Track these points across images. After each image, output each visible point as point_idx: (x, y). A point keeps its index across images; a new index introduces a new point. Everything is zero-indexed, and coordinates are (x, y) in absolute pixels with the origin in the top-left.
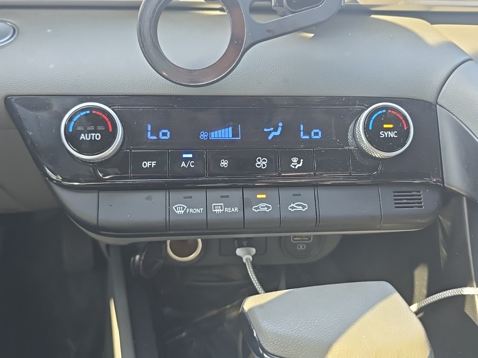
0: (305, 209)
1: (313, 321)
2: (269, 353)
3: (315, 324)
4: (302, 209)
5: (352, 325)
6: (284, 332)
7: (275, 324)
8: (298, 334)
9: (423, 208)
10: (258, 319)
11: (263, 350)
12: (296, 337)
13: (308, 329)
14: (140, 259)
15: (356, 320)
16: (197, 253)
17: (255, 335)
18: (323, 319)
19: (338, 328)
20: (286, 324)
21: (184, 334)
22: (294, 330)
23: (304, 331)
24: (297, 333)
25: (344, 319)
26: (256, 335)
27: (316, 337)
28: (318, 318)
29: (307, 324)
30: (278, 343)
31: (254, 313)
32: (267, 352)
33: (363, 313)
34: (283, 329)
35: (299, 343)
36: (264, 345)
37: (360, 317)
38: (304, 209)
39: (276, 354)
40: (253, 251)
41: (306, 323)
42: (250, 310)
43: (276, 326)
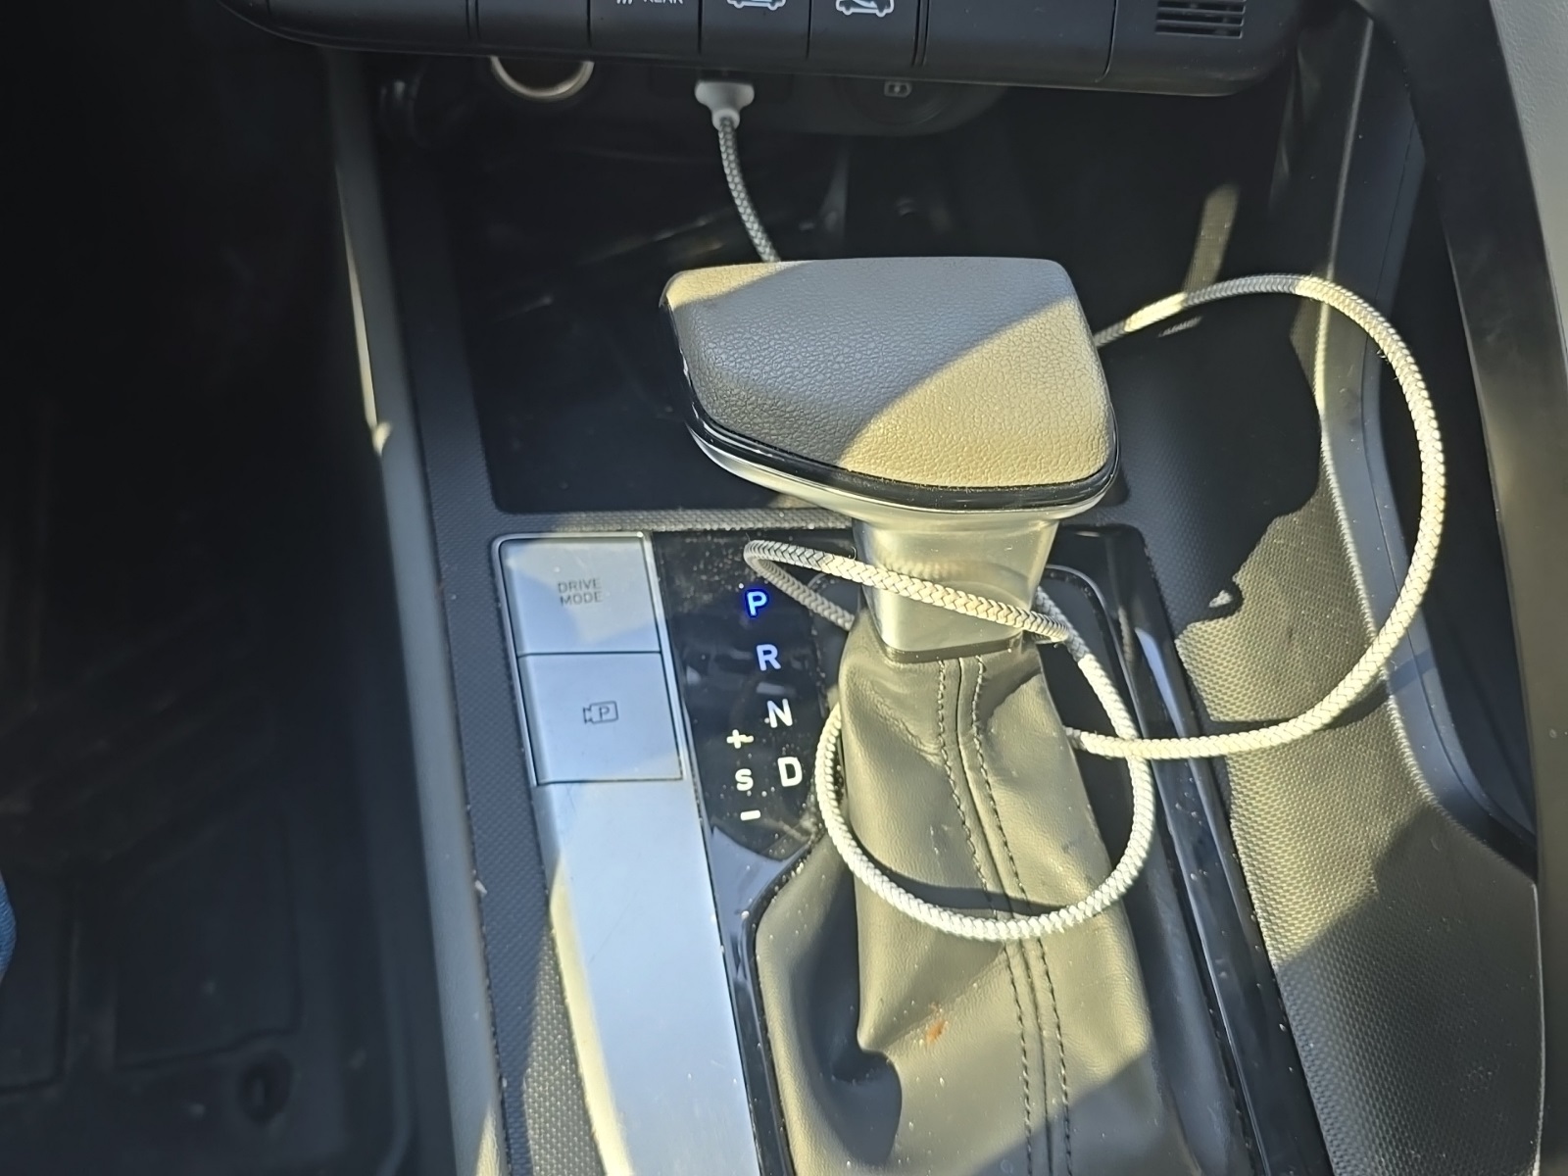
0: (886, 11)
1: (831, 358)
2: (715, 422)
3: (836, 366)
4: (877, 12)
5: (926, 378)
6: (756, 378)
7: (736, 356)
8: (788, 386)
9: (1241, 36)
10: (696, 336)
11: (702, 412)
12: (784, 393)
13: (816, 375)
14: (406, 92)
15: (941, 364)
16: (580, 80)
17: (686, 373)
18: (858, 356)
19: (891, 382)
20: (765, 358)
21: (547, 300)
22: (781, 375)
23: (805, 381)
24: (788, 383)
25: (912, 358)
26: (689, 373)
27: (833, 398)
28: (846, 350)
29: (816, 363)
30: (739, 403)
31: (690, 319)
32: (711, 419)
33: (963, 349)
34: (755, 371)
35: (788, 410)
36: (704, 403)
37: (955, 357)
38: (881, 10)
39: (732, 428)
40: (747, 93)
41: (813, 361)
42: (681, 308)
43: (739, 360)
